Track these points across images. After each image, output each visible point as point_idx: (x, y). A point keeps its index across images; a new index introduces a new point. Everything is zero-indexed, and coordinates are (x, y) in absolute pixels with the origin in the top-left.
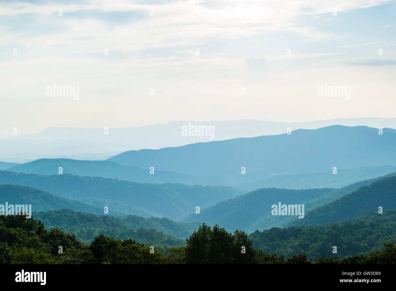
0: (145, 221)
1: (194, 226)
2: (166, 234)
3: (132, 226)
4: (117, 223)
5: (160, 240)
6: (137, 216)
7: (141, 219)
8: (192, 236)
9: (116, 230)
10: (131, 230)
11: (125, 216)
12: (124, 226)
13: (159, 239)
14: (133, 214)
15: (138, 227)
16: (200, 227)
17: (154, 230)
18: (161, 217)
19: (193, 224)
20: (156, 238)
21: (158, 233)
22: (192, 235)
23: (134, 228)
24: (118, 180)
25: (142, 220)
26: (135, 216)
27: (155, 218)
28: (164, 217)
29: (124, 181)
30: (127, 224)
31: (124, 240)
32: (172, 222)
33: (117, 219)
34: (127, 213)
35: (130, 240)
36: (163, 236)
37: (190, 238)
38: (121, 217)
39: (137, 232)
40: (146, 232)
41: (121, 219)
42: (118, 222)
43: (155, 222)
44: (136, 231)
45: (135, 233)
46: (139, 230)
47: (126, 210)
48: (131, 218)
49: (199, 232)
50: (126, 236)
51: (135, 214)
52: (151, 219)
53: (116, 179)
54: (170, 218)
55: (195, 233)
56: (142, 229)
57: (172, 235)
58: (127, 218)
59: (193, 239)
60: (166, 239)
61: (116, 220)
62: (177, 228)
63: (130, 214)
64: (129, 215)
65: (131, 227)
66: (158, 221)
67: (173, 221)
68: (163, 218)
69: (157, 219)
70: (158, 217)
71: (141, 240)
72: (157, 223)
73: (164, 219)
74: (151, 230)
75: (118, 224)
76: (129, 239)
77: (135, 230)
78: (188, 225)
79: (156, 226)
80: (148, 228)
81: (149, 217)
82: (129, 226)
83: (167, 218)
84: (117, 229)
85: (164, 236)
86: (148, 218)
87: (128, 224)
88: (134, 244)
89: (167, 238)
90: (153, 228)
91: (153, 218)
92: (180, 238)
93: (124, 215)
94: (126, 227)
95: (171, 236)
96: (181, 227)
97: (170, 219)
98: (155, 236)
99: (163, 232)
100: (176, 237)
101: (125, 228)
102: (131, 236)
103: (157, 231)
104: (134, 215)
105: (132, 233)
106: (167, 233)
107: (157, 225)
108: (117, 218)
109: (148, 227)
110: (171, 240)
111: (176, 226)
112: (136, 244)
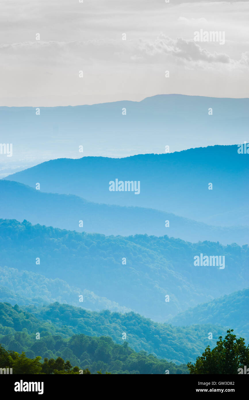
0: (88, 318)
1: (197, 335)
2: (136, 348)
3: (60, 329)
4: (27, 320)
5: (121, 362)
6: (71, 307)
7: (79, 313)
8: (202, 358)
9: (24, 336)
10: (56, 338)
11: (44, 306)
12: (42, 327)
13: (119, 359)
14: (61, 303)
15: (72, 330)
16: (221, 337)
17: (108, 340)
18: (124, 310)
19: (196, 330)
20: (112, 357)
21: (116, 347)
22: (201, 356)
23: (63, 332)
24: (30, 224)
25: (83, 317)
26: (67, 306)
27: (112, 312)
28: (132, 313)
29: (44, 226)
30: (48, 324)
31: (46, 360)
32: (148, 323)
33: (26, 311)
34: (50, 300)
35: (60, 361)
36: (129, 355)
37: (197, 362)
38: (35, 308)
39: (70, 341)
40: (90, 342)
41: (36, 313)
42: (27, 318)
43: (111, 323)
44: (67, 339)
45: (65, 344)
46: (74, 337)
47: (47, 291)
48: (57, 310)
49: (219, 348)
50: (46, 350)
51: (66, 303)
52: (101, 314)
53: (25, 221)
54: (144, 314)
55: (209, 352)
56: (82, 336)
57: (147, 352)
58: (48, 309)
59: (204, 365)
60: (135, 360)
61: (24, 313)
62: (160, 337)
63: (55, 300)
64: (52, 303)
65: (57, 331)
66: (119, 320)
67: (151, 320)
68: (129, 313)
69: (116, 315)
70: (118, 311)
71: (79, 360)
72: (116, 323)
73: (132, 317)
74: (102, 338)
75: (29, 322)
76: (55, 357)
77: (66, 337)
78: (185, 331)
79: (112, 330)
80: (95, 335)
81: (98, 310)
82: (52, 328)
83: (138, 315)
84: (27, 333)
85: (130, 353)
86: (95, 313)
87: (51, 322)
88: (66, 368)
89: (138, 357)
90: (107, 336)
91: (106, 313)
92: (166, 359)
93: (42, 304)
94: (45, 330)
95: (145, 353)
96: (168, 335)
97: (145, 317)
98: (110, 353)
99: (129, 345)
100: (157, 357)
101: (43, 332)
102: (57, 351)
103: (114, 342)
104: (64, 305)
105: (59, 344)
106: (138, 347)
107: (115, 329)
108: (26, 309)
109: (95, 332)
110: (146, 363)
111: (158, 333)
112: (73, 368)
